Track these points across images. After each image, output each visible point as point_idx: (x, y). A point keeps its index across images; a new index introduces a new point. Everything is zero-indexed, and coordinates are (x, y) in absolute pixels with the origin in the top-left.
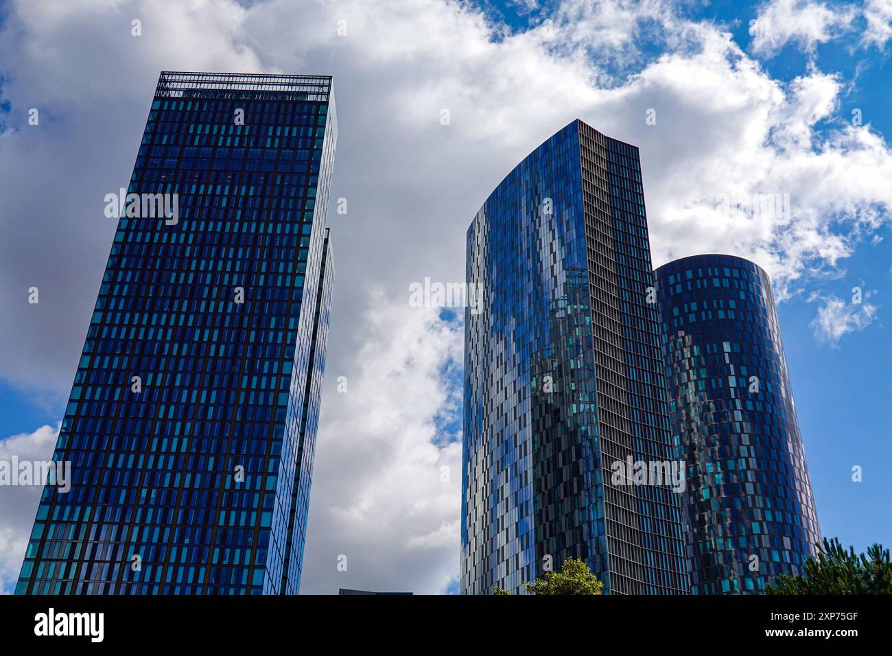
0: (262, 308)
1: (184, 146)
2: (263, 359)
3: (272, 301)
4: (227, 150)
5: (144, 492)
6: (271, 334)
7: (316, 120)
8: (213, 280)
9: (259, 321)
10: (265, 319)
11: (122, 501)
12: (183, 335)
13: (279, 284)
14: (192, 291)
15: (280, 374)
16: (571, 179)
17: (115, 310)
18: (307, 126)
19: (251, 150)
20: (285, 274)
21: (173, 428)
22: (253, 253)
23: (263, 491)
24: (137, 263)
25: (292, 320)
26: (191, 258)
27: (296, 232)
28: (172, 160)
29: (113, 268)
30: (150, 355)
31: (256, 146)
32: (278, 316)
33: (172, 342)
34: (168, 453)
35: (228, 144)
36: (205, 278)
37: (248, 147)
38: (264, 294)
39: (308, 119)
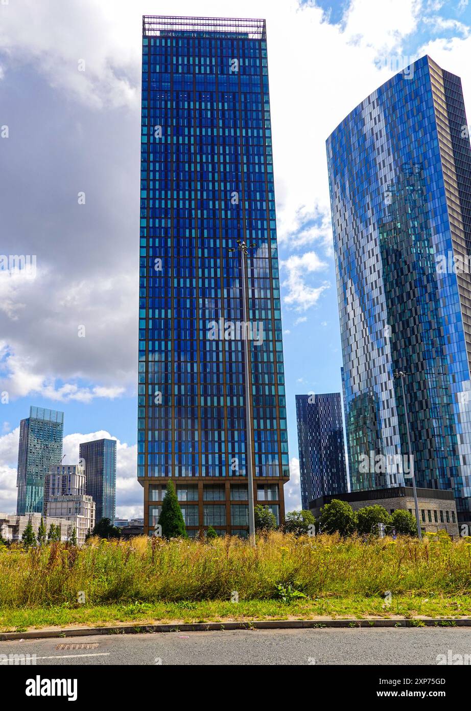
0: (249, 187)
1: (172, 73)
2: (256, 219)
3: (255, 182)
4: (203, 76)
5: (201, 301)
6: (258, 203)
7: (260, 53)
8: (213, 168)
9: (249, 196)
10: (252, 194)
11: (188, 306)
12: (202, 205)
13: (257, 171)
14: (201, 175)
15: (269, 229)
16: (423, 99)
17: (154, 190)
18: (255, 58)
19: (219, 76)
20: (260, 164)
21: (209, 262)
22: (236, 150)
23: (272, 299)
24: (160, 158)
25: (270, 194)
26: (195, 153)
27: (261, 135)
28: (166, 84)
29: (145, 161)
30: (184, 218)
31: (222, 73)
32: (261, 192)
33: (196, 209)
34: (210, 278)
35: (203, 72)
36: (208, 167)
37: (217, 74)
38: (249, 178)
39: (255, 53)
